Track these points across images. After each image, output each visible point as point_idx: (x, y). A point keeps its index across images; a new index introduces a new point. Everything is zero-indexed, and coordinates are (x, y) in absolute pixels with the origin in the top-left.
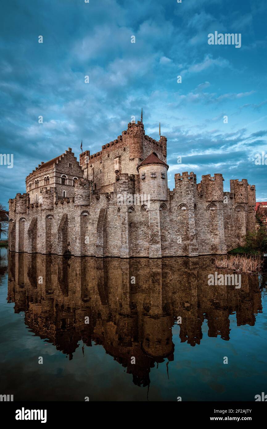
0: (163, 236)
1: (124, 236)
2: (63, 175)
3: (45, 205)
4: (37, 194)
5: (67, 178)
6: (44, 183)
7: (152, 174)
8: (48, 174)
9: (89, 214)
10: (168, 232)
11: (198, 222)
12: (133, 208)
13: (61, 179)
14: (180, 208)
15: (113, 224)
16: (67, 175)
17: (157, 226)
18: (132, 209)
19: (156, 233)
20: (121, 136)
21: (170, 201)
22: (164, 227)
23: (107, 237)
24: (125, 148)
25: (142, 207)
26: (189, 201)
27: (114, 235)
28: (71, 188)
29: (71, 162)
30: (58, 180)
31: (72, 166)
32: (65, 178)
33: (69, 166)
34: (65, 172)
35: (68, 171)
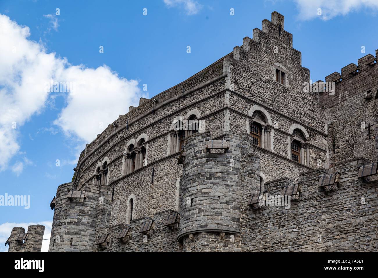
2: (256, 108)
3: (201, 211)
4: (133, 196)
5: (270, 123)
8: (193, 106)
13: (247, 123)
16: (269, 110)
28: (286, 169)
29: (281, 66)
30: (238, 126)
31: (287, 81)
32: (262, 123)
33: (274, 79)
34: (264, 101)
35: (274, 96)
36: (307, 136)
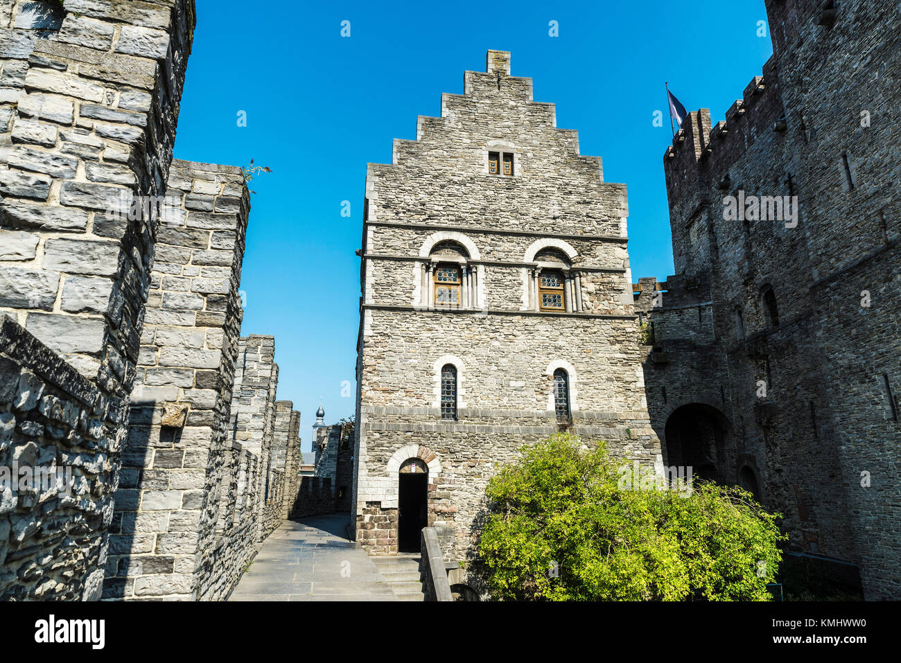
5: (477, 255)
13: (417, 270)
16: (473, 233)
28: (516, 332)
29: (503, 142)
30: (396, 282)
31: (517, 166)
32: (461, 260)
33: (485, 171)
34: (460, 219)
35: (484, 203)
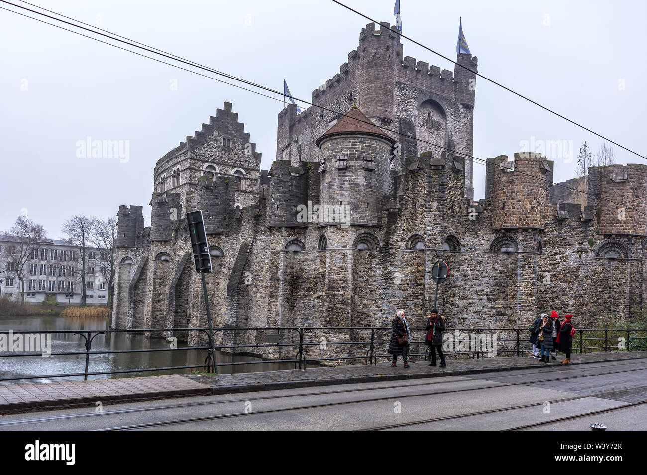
0: (365, 315)
1: (273, 308)
2: (208, 164)
5: (218, 171)
6: (173, 183)
7: (340, 160)
8: (178, 163)
9: (223, 254)
10: (377, 307)
11: (462, 283)
12: (300, 242)
13: (202, 174)
14: (413, 246)
15: (262, 278)
16: (217, 164)
17: (344, 288)
18: (299, 245)
19: (339, 306)
20: (346, 65)
21: (389, 228)
22: (367, 293)
23: (248, 308)
24: (351, 94)
25: (320, 240)
26: (428, 228)
27: (262, 304)
29: (228, 135)
30: (196, 177)
31: (231, 144)
32: (214, 172)
33: (222, 144)
34: (214, 159)
35: (221, 155)
36: (244, 173)
